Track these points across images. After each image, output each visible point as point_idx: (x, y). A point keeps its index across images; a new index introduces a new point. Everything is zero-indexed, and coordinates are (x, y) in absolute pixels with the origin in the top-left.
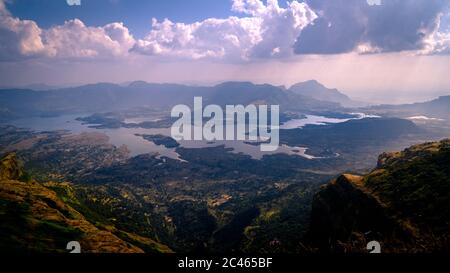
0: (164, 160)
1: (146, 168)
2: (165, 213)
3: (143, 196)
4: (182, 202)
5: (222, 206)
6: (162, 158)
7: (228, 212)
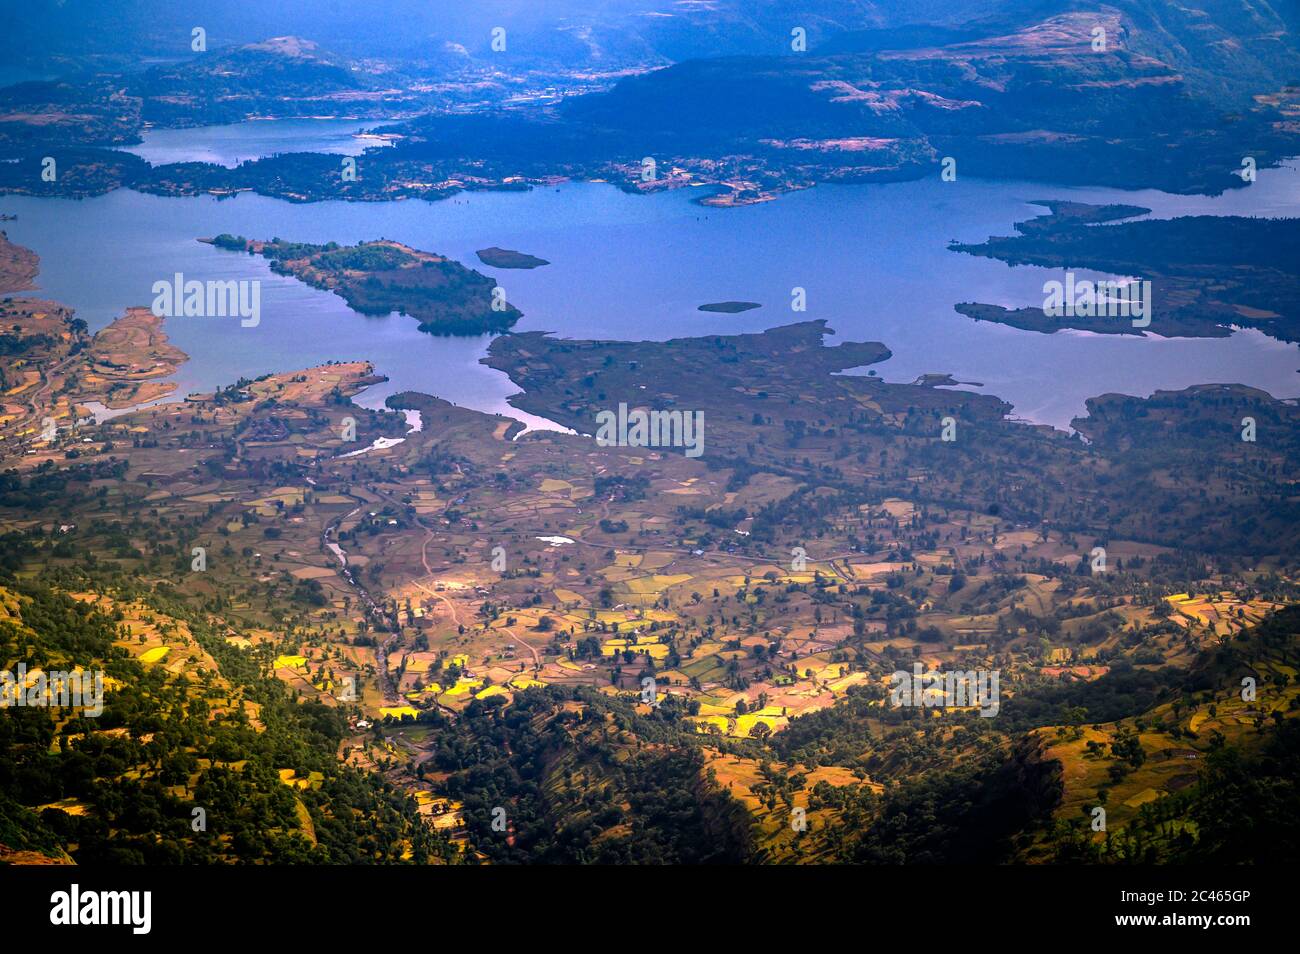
0: (414, 419)
1: (290, 474)
2: (419, 774)
3: (268, 651)
4: (528, 701)
5: (802, 737)
6: (397, 402)
7: (837, 776)
